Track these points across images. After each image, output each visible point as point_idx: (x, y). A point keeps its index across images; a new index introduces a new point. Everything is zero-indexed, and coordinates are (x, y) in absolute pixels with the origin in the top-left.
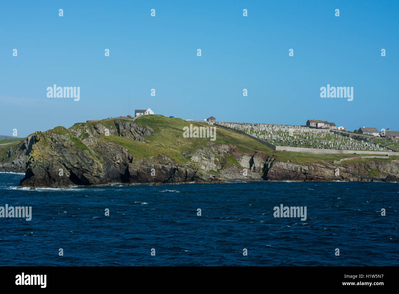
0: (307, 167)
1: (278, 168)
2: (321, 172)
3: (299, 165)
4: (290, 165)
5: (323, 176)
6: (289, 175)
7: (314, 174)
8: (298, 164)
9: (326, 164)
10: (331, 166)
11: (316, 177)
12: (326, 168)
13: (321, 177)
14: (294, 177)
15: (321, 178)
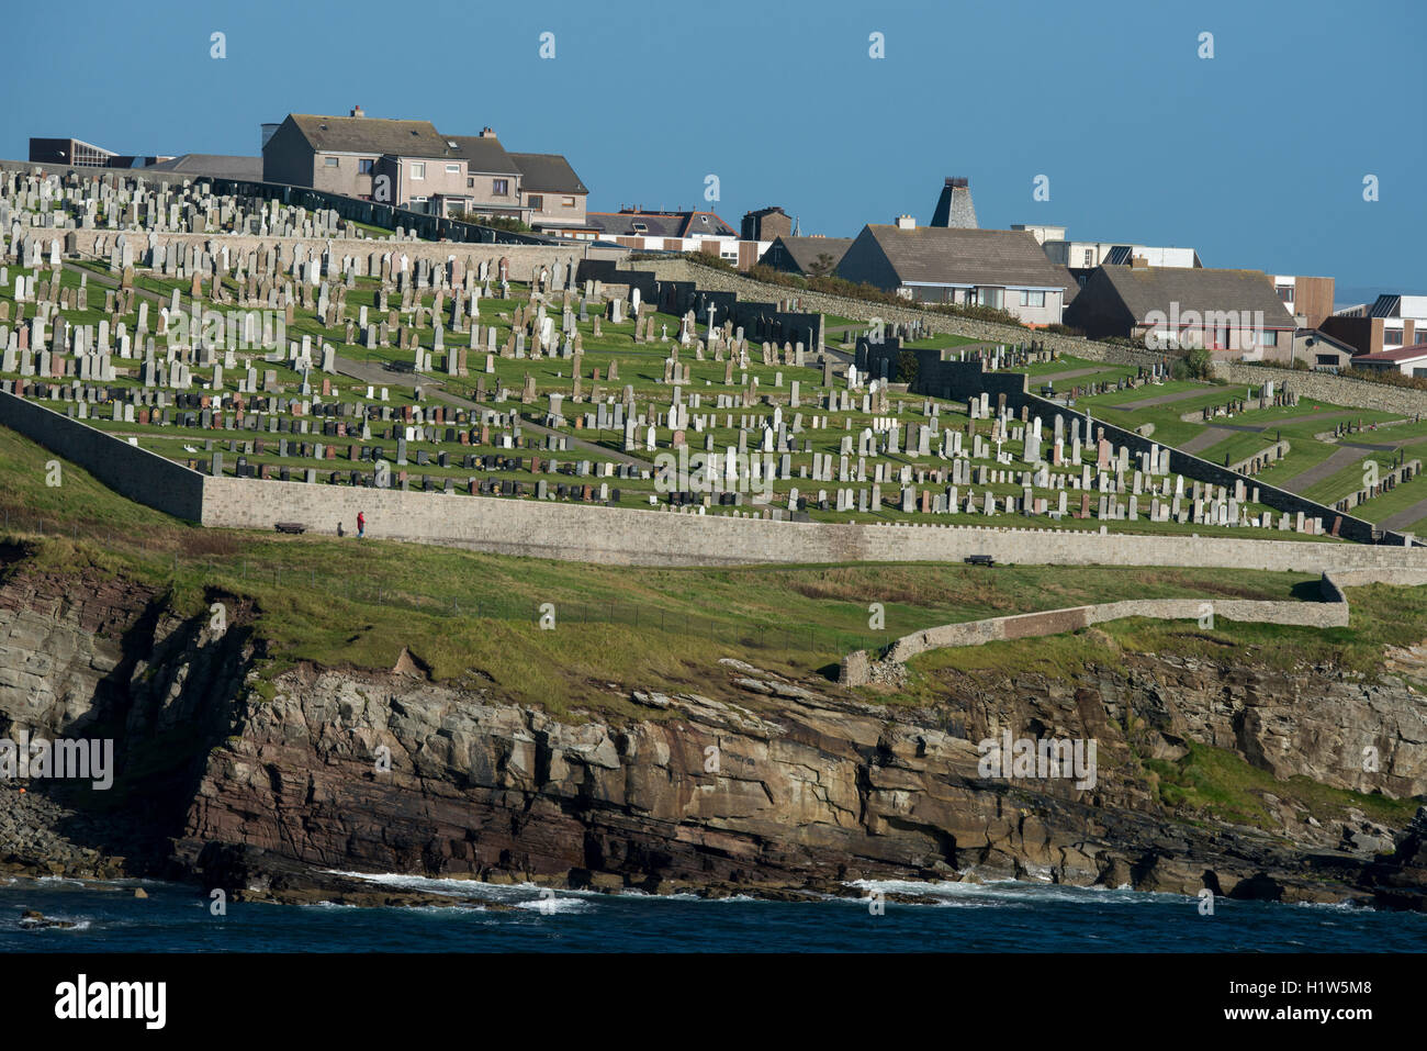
0: (600, 729)
1: (300, 742)
2: (737, 791)
3: (513, 714)
4: (431, 708)
5: (762, 830)
6: (414, 823)
7: (674, 810)
8: (510, 701)
9: (774, 694)
10: (822, 721)
11: (684, 834)
12: (785, 739)
13: (736, 834)
14: (471, 836)
15: (736, 846)
